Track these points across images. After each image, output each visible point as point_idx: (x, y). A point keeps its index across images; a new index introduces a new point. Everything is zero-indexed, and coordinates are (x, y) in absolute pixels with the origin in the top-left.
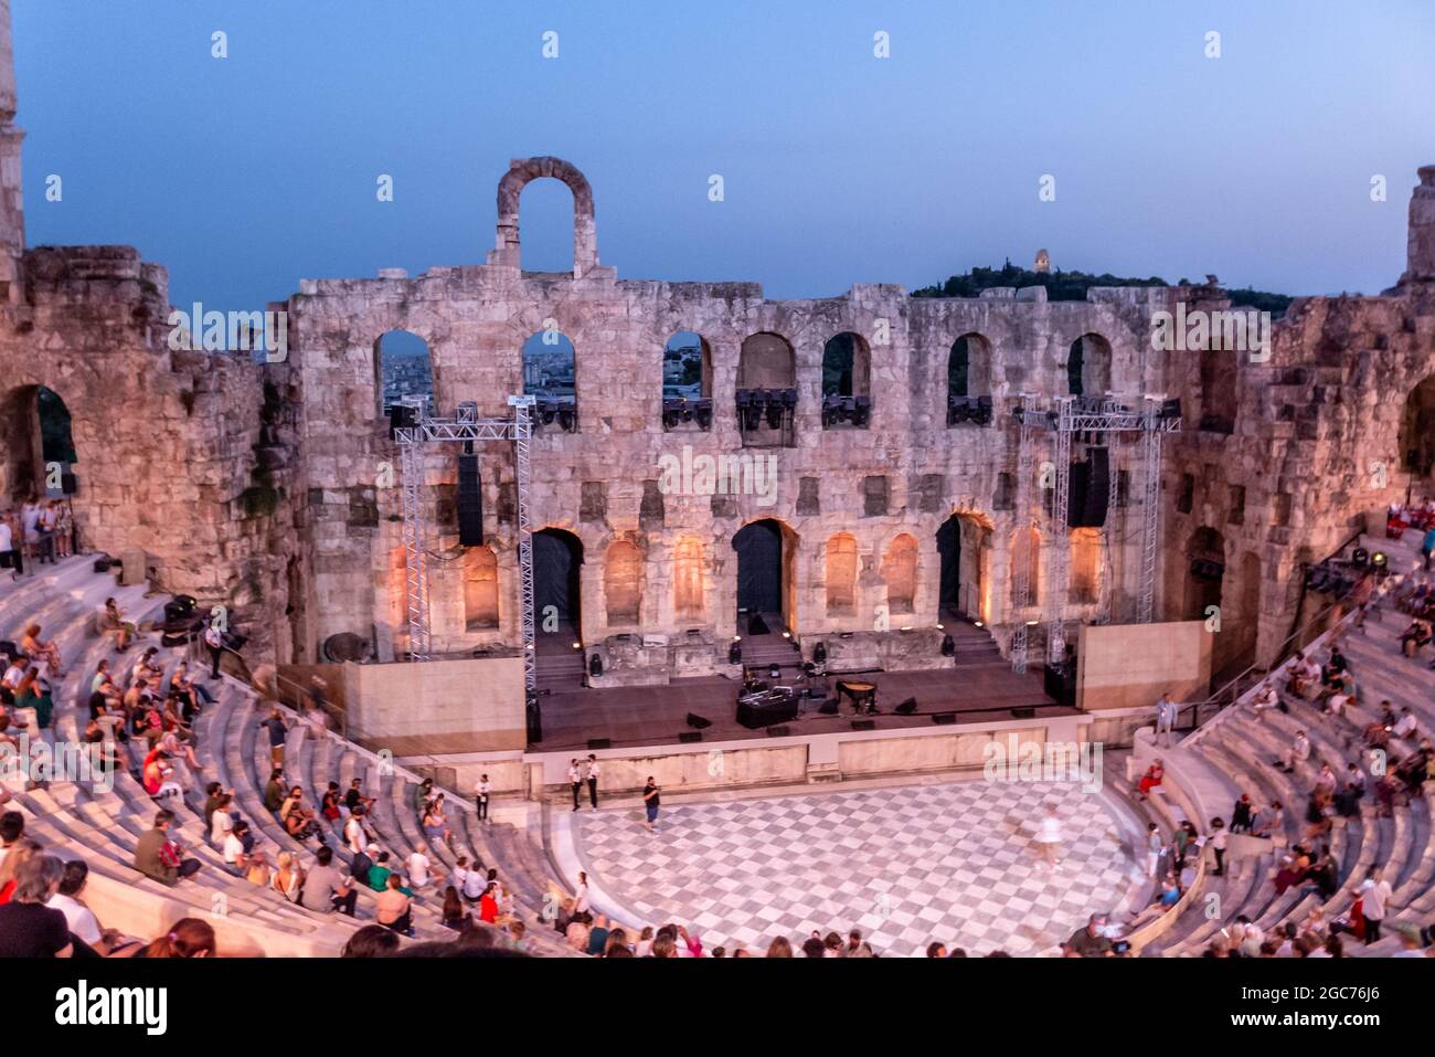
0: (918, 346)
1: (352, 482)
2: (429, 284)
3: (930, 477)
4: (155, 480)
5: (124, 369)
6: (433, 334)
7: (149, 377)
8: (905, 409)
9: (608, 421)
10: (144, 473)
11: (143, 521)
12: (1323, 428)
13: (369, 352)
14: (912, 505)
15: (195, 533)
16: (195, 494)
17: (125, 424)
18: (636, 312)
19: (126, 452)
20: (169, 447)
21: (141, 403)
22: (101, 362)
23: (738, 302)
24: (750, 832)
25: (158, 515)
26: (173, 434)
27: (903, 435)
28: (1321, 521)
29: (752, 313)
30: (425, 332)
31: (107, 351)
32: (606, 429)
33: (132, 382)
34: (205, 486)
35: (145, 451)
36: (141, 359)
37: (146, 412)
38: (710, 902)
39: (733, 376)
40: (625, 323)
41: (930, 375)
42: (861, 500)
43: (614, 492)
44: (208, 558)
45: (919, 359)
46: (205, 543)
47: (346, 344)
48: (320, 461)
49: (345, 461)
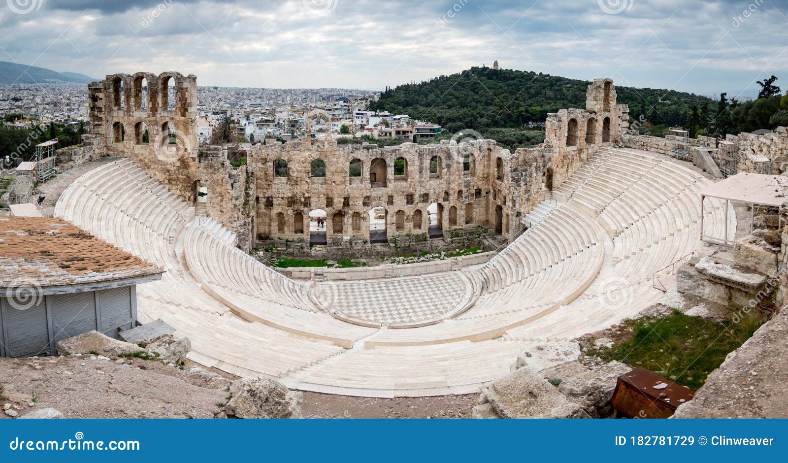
0: (421, 160)
2: (287, 146)
3: (425, 194)
4: (224, 202)
5: (219, 178)
6: (288, 159)
7: (224, 180)
8: (417, 177)
9: (334, 182)
10: (222, 201)
11: (221, 211)
13: (272, 163)
14: (420, 202)
15: (232, 215)
16: (233, 206)
17: (219, 190)
18: (342, 153)
19: (218, 196)
20: (228, 195)
21: (222, 185)
22: (214, 176)
23: (370, 150)
24: (368, 291)
25: (224, 210)
26: (229, 193)
27: (417, 184)
29: (374, 153)
30: (286, 159)
31: (215, 174)
32: (334, 184)
33: (220, 181)
34: (235, 205)
35: (222, 196)
36: (222, 176)
37: (223, 188)
38: (355, 308)
39: (369, 170)
40: (339, 157)
41: (424, 168)
42: (406, 201)
43: (336, 200)
44: (235, 221)
45: (421, 163)
46: (234, 217)
47: (266, 161)
48: (259, 190)
49: (266, 191)
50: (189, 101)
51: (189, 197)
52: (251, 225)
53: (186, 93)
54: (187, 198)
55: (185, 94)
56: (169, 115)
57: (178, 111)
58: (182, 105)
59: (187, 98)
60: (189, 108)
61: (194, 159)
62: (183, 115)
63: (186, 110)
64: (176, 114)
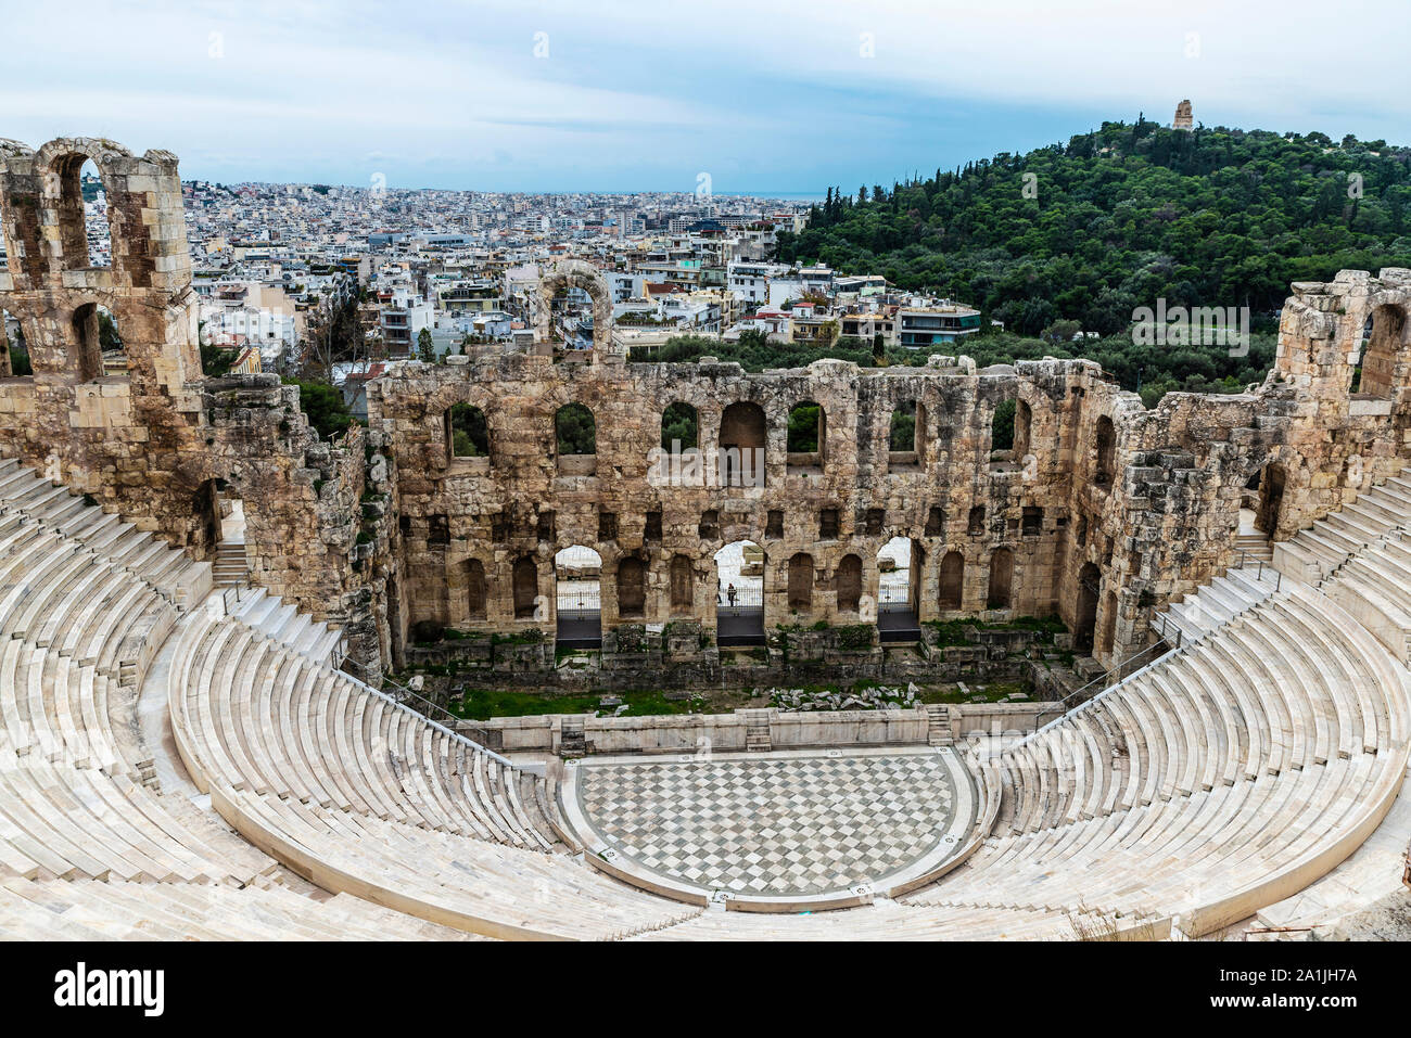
0: (865, 410)
1: (430, 512)
2: (485, 369)
3: (872, 511)
4: (298, 540)
5: (275, 469)
6: (488, 406)
7: (292, 474)
8: (853, 459)
9: (619, 469)
10: (291, 535)
11: (291, 567)
12: (1170, 505)
13: (441, 419)
14: (858, 532)
15: (325, 575)
16: (324, 550)
17: (278, 504)
18: (640, 388)
19: (278, 522)
20: (307, 518)
21: (287, 491)
22: (260, 464)
23: (719, 380)
24: (695, 788)
25: (300, 563)
26: (310, 511)
27: (851, 480)
28: (1165, 575)
29: (731, 387)
30: (482, 404)
31: (264, 457)
32: (618, 475)
33: (281, 477)
34: (331, 546)
35: (291, 522)
36: (286, 462)
37: (291, 497)
38: (655, 838)
39: (716, 435)
40: (631, 399)
41: (874, 434)
42: (817, 527)
43: (624, 520)
44: (335, 592)
45: (865, 421)
46: (333, 582)
47: (424, 413)
48: (407, 497)
49: (425, 498)
50: (155, 237)
51: (191, 535)
52: (385, 601)
53: (144, 210)
54: (185, 537)
55: (139, 216)
56: (93, 283)
57: (121, 267)
58: (132, 248)
59: (147, 228)
60: (159, 260)
61: (192, 417)
62: (142, 280)
63: (150, 266)
64: (117, 280)
